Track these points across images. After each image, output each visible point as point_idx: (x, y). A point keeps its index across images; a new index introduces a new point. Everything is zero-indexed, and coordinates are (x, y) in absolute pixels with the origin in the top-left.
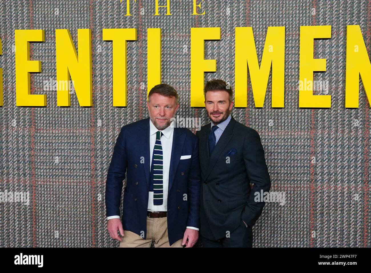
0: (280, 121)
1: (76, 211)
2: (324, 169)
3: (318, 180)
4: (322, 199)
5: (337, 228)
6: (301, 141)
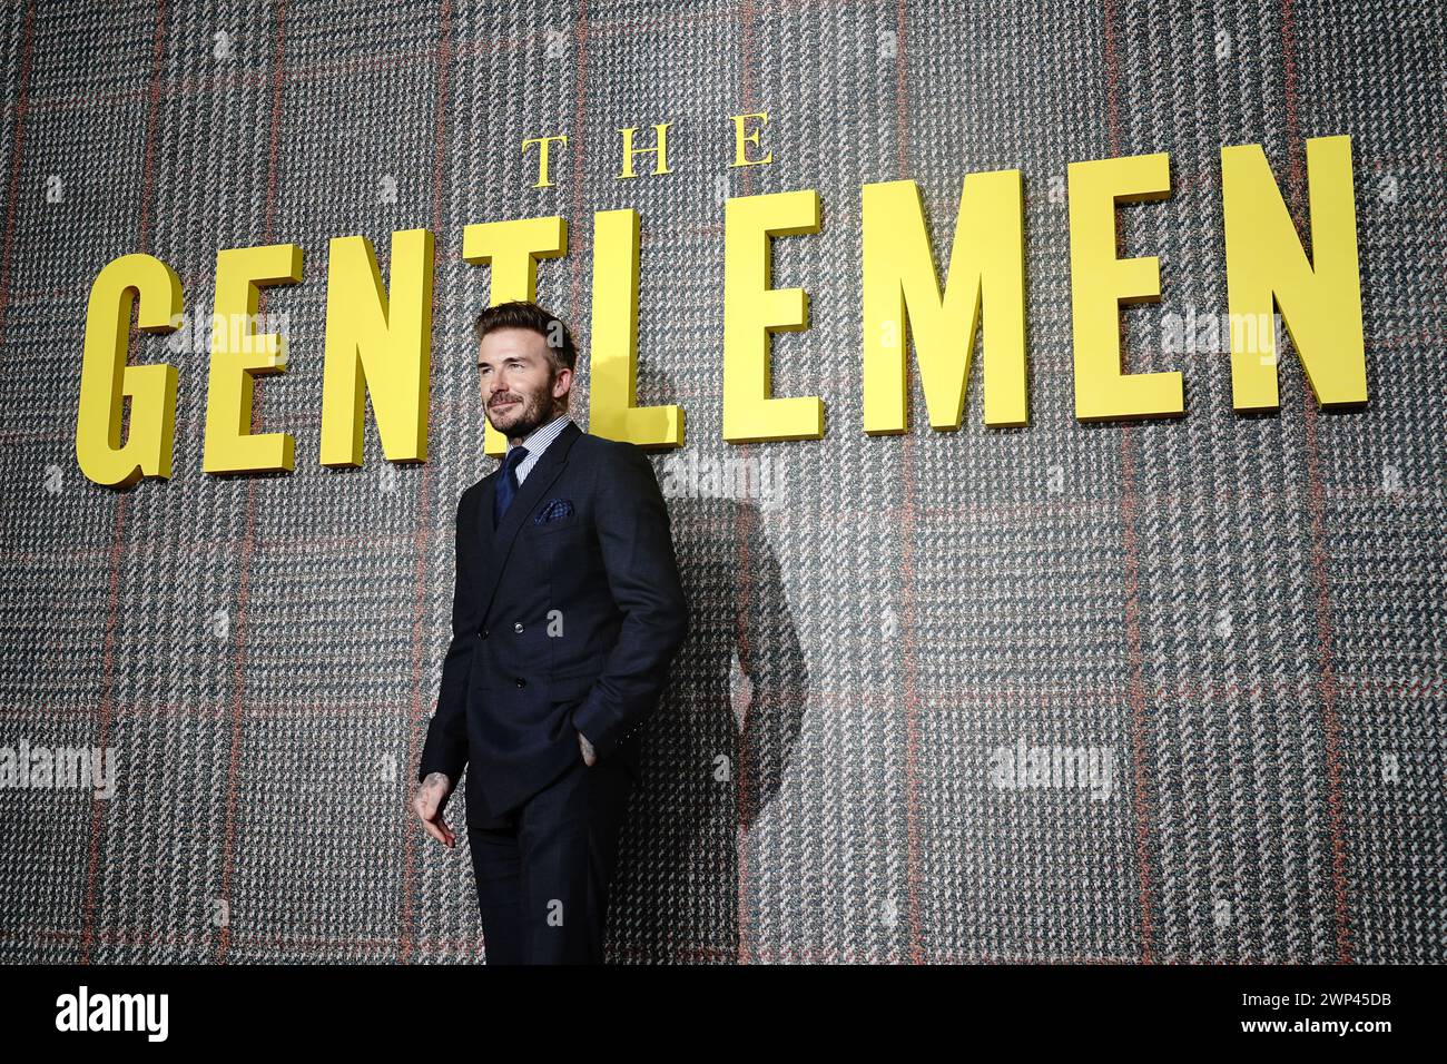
0: (1016, 473)
1: (359, 801)
2: (1176, 628)
3: (1155, 666)
4: (1174, 734)
5: (1234, 837)
6: (1090, 534)
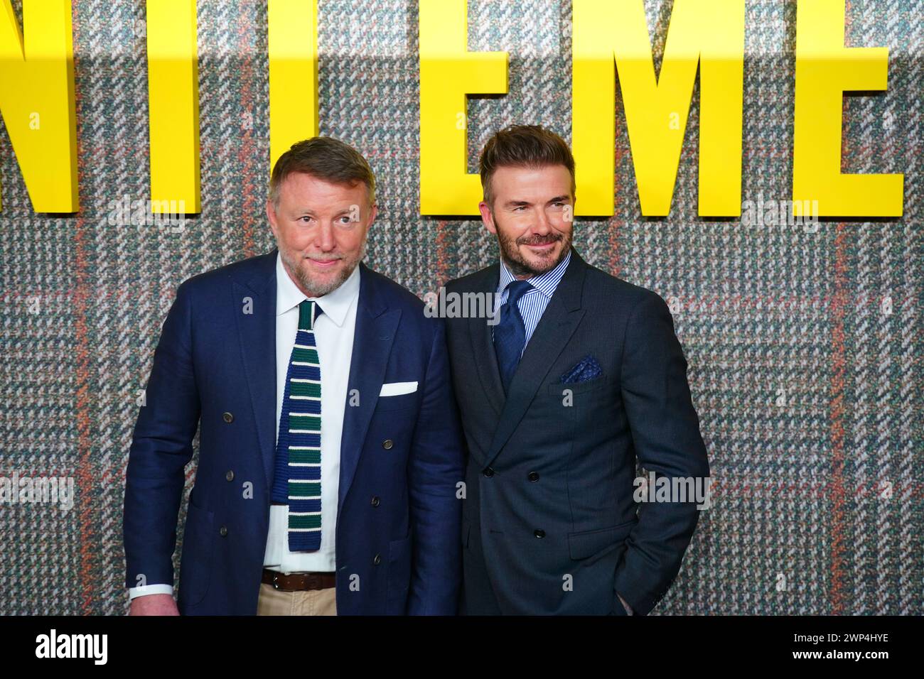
1: (27, 573)
2: (879, 428)
3: (857, 463)
4: (871, 529)
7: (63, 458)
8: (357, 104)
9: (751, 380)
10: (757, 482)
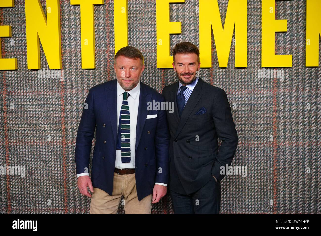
1: (48, 170)
2: (287, 126)
3: (280, 136)
4: (284, 155)
5: (299, 182)
6: (264, 99)
7: (58, 138)
8: (139, 37)
9: (251, 113)
10: (253, 142)
